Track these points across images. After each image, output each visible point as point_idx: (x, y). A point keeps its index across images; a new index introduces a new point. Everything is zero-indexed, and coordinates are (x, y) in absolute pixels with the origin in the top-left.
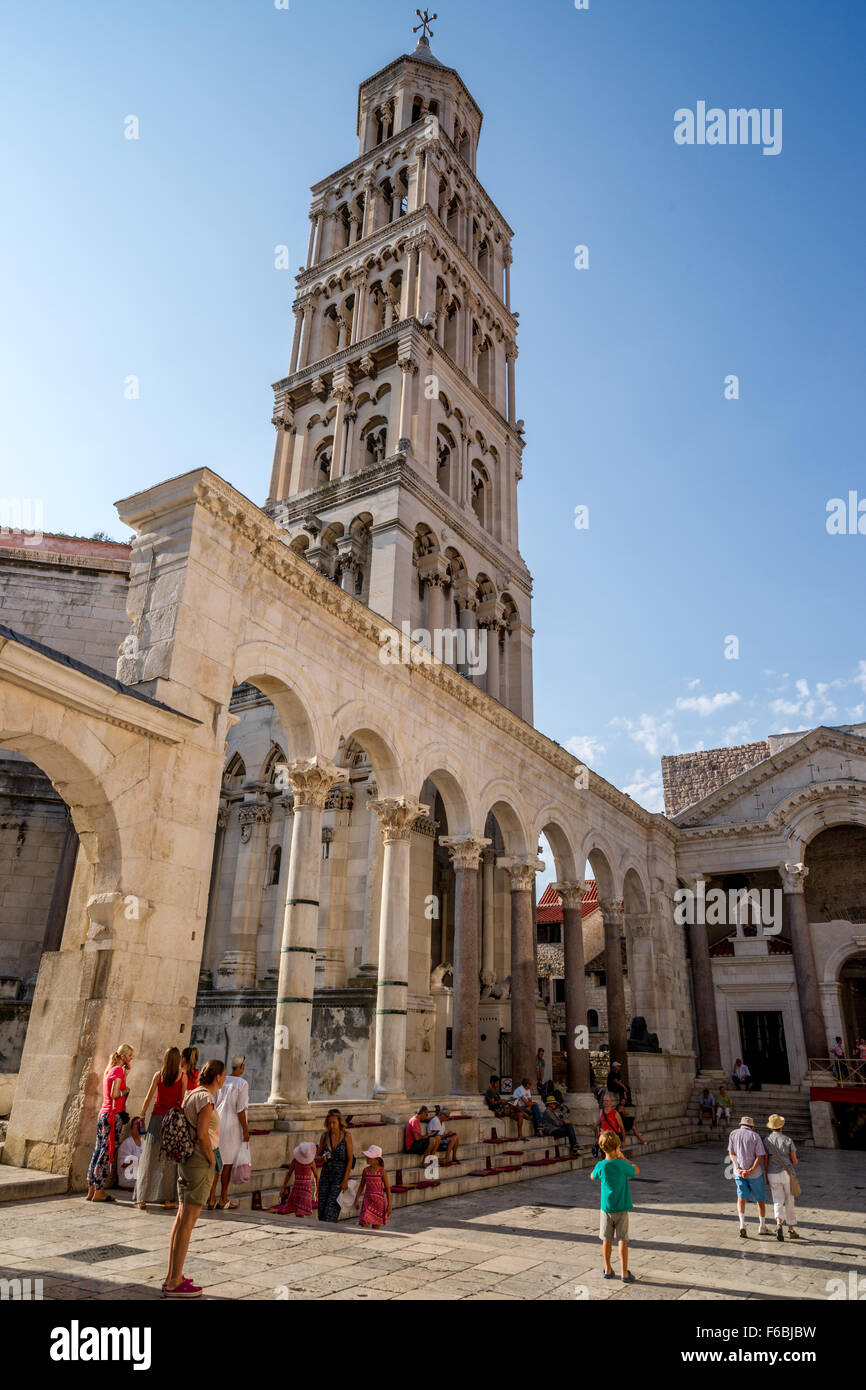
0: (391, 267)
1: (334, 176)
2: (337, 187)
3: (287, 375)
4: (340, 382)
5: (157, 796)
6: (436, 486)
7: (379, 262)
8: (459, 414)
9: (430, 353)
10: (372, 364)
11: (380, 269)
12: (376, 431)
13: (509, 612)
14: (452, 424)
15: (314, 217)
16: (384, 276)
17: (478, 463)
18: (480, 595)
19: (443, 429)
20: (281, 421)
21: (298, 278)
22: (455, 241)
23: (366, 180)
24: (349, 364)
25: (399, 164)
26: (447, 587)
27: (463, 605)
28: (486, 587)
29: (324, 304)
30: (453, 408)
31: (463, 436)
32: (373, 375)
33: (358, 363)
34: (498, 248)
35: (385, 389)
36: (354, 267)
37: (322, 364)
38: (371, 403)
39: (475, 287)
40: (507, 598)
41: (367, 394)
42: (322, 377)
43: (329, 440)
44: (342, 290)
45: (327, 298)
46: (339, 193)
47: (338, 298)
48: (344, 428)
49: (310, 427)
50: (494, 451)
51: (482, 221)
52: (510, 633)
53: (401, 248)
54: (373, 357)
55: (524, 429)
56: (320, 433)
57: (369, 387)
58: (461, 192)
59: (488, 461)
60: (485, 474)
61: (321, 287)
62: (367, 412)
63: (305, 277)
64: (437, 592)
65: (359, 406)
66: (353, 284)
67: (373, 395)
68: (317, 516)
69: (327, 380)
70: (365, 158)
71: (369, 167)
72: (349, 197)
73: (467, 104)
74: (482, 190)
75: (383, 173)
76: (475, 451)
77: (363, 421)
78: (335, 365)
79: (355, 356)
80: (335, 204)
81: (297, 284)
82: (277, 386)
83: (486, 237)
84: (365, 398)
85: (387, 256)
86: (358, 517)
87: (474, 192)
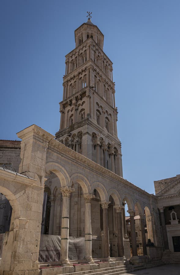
0: (84, 74)
1: (70, 53)
2: (71, 55)
3: (62, 100)
4: (74, 102)
5: (28, 197)
6: (97, 124)
7: (81, 73)
8: (101, 107)
9: (93, 93)
10: (81, 97)
11: (82, 74)
12: (83, 112)
13: (116, 151)
14: (100, 109)
15: (66, 63)
16: (82, 76)
17: (107, 118)
18: (109, 148)
19: (98, 110)
20: (62, 111)
21: (63, 78)
22: (98, 67)
23: (77, 53)
24: (76, 97)
25: (84, 49)
26: (101, 147)
27: (105, 150)
28: (110, 146)
29: (69, 84)
30: (100, 106)
31: (103, 112)
32: (81, 99)
33: (77, 97)
34: (109, 67)
35: (84, 102)
36: (76, 74)
37: (69, 98)
38: (81, 106)
39: (104, 77)
40: (115, 148)
41: (80, 104)
42: (70, 101)
43: (72, 115)
44: (73, 80)
45: (70, 82)
46: (71, 57)
47: (73, 82)
48: (76, 112)
49: (68, 112)
50: (110, 115)
51: (105, 61)
52: (117, 156)
53: (86, 69)
54: (81, 95)
55: (117, 109)
56: (70, 113)
57: (80, 102)
58: (99, 55)
59: (109, 117)
60: (109, 120)
61: (69, 79)
62: (80, 108)
63: (65, 77)
64: (98, 148)
65: (78, 107)
66: (76, 78)
67: (81, 104)
68: (70, 132)
69: (71, 101)
70: (77, 48)
71: (78, 50)
72: (74, 57)
73: (100, 33)
74: (104, 54)
75: (81, 52)
76: (106, 115)
77: (79, 110)
78: (72, 98)
79: (77, 95)
80: (71, 59)
81: (63, 79)
82: (60, 103)
83: (106, 65)
84: (79, 105)
85: (83, 71)
86: (79, 132)
87: (102, 54)
